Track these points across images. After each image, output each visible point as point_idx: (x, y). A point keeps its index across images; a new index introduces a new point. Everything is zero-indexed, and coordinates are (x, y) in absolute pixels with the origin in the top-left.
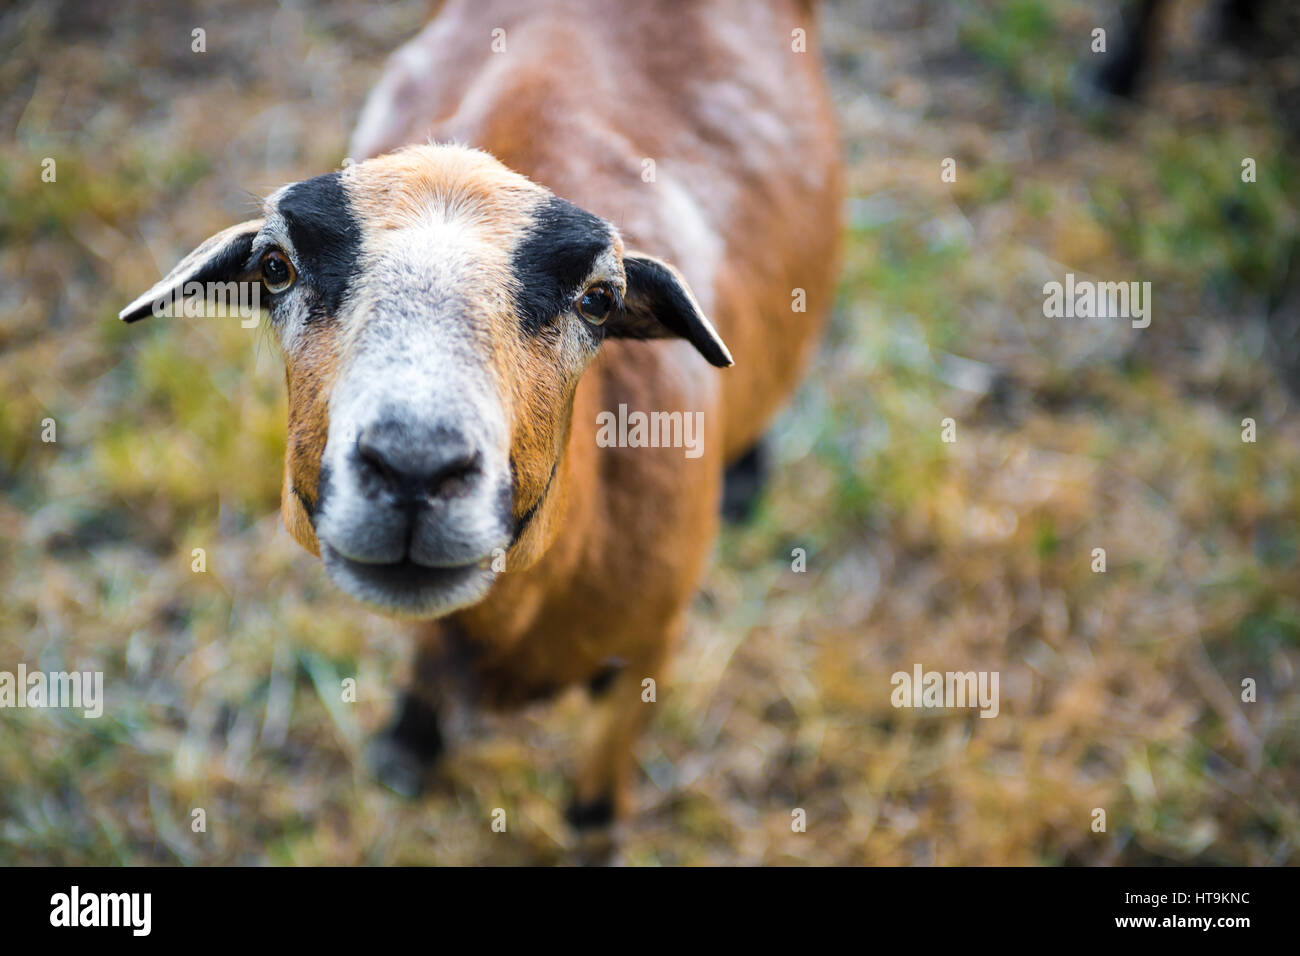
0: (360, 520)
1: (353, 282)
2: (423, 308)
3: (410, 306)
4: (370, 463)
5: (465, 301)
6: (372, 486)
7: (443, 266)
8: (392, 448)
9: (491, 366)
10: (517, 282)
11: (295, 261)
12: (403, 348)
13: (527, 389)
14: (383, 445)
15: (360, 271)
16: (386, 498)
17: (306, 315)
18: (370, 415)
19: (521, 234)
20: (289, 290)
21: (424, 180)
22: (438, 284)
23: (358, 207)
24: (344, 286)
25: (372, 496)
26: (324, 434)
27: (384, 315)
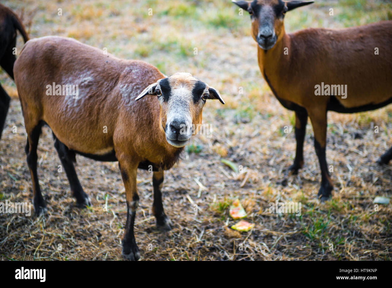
0: (171, 134)
1: (170, 97)
2: (180, 104)
3: (178, 103)
4: (172, 127)
5: (186, 102)
6: (173, 130)
7: (182, 96)
8: (175, 125)
9: (189, 112)
10: (193, 96)
11: (162, 92)
12: (177, 110)
13: (194, 112)
14: (174, 125)
15: (171, 95)
16: (175, 132)
17: (163, 101)
18: (172, 120)
19: (193, 88)
20: (160, 96)
21: (180, 80)
22: (182, 99)
23: (170, 85)
24: (169, 98)
25: (173, 131)
26: (166, 120)
27: (174, 104)
